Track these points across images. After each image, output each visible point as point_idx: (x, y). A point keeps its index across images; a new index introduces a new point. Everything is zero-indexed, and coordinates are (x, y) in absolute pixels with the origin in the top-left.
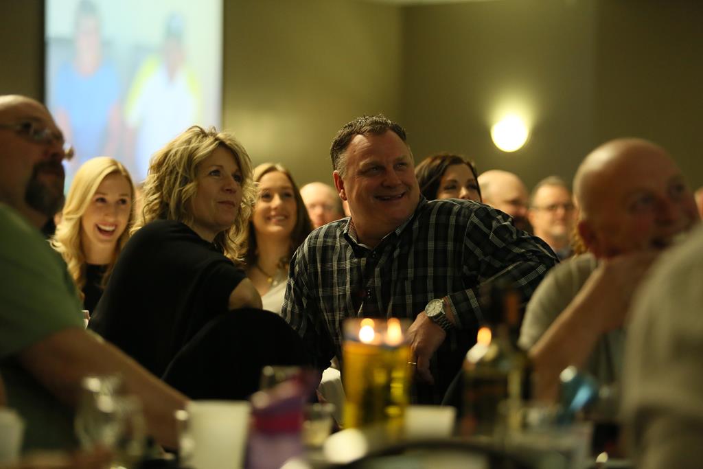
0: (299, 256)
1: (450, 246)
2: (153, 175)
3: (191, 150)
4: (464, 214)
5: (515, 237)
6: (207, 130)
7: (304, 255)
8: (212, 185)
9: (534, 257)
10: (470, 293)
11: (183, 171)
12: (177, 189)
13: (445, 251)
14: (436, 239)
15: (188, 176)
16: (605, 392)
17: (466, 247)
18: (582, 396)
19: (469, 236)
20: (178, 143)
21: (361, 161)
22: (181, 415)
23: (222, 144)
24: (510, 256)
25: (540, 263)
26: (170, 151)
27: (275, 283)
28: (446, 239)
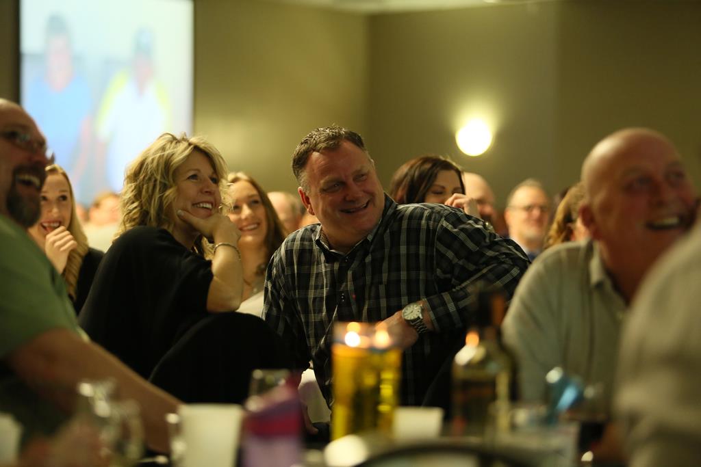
0: (276, 260)
1: (422, 250)
2: (130, 185)
3: (167, 156)
4: (435, 218)
5: (487, 240)
6: (178, 137)
7: (281, 259)
8: (191, 188)
9: (507, 259)
10: (447, 297)
11: (161, 178)
12: (157, 196)
13: (417, 255)
14: (408, 244)
15: (167, 182)
16: (590, 392)
17: (437, 250)
18: (568, 396)
19: (439, 240)
20: (152, 151)
21: (322, 179)
22: (172, 418)
23: (196, 148)
24: (483, 260)
25: (514, 266)
26: (146, 159)
27: (255, 290)
28: (418, 244)
